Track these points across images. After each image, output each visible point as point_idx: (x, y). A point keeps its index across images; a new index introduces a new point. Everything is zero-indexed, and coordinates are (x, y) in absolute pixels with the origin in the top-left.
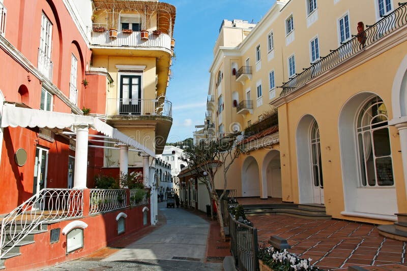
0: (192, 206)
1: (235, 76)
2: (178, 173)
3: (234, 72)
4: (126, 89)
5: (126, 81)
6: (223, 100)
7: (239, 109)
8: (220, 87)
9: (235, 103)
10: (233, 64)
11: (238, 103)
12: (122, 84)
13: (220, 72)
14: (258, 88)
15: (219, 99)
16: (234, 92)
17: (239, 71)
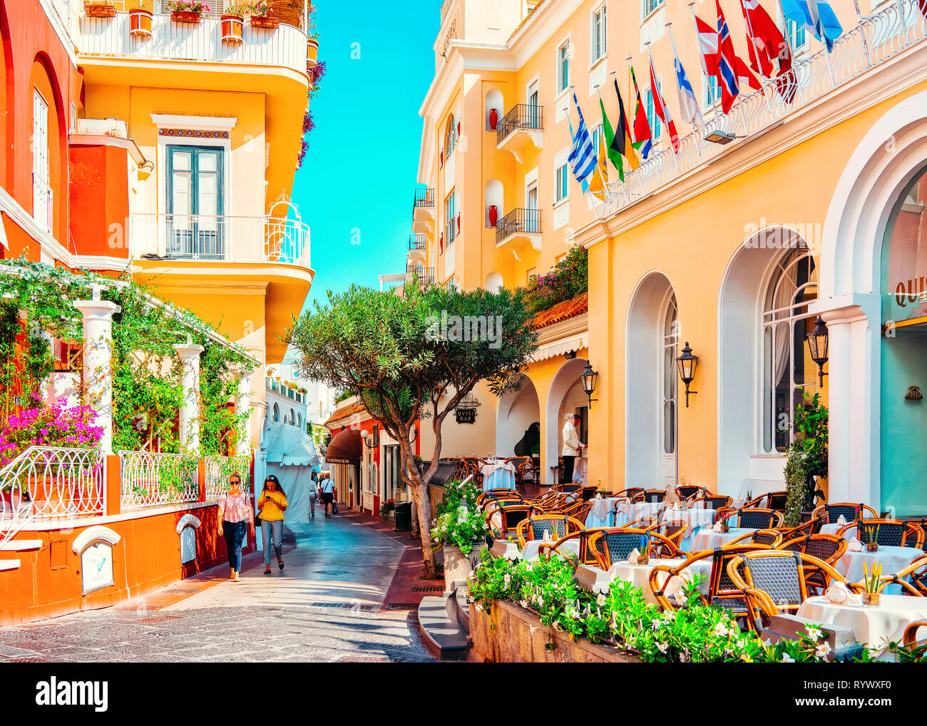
0: (365, 506)
1: (494, 134)
2: (328, 417)
3: (493, 119)
4: (182, 184)
5: (182, 161)
6: (459, 207)
7: (503, 234)
8: (451, 163)
9: (493, 213)
10: (489, 94)
11: (501, 215)
12: (171, 171)
13: (452, 116)
14: (559, 171)
15: (446, 201)
16: (489, 183)
17: (506, 118)
